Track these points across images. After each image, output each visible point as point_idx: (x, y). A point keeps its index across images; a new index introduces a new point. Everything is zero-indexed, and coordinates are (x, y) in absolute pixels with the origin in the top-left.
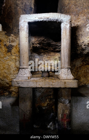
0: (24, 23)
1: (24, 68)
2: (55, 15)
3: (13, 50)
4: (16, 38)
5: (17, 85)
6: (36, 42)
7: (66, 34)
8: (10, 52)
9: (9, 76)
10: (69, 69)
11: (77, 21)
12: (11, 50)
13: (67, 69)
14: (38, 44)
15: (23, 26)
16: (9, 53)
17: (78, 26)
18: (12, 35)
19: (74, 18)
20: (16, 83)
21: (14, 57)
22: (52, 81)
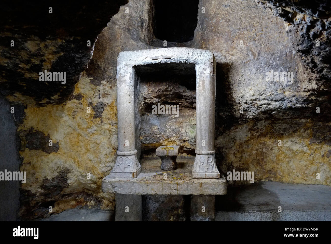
0: (126, 67)
1: (124, 156)
2: (183, 52)
3: (105, 112)
4: (111, 88)
5: (112, 189)
6: (150, 95)
7: (203, 88)
8: (100, 116)
9: (96, 166)
10: (211, 156)
11: (230, 53)
12: (102, 112)
13: (207, 156)
14: (155, 99)
15: (123, 74)
16: (98, 119)
17: (232, 64)
18: (104, 82)
19: (225, 45)
20: (110, 186)
21: (107, 127)
22: (176, 182)
